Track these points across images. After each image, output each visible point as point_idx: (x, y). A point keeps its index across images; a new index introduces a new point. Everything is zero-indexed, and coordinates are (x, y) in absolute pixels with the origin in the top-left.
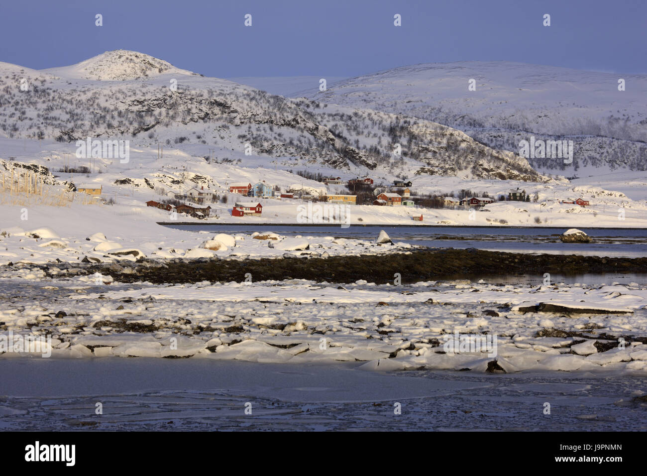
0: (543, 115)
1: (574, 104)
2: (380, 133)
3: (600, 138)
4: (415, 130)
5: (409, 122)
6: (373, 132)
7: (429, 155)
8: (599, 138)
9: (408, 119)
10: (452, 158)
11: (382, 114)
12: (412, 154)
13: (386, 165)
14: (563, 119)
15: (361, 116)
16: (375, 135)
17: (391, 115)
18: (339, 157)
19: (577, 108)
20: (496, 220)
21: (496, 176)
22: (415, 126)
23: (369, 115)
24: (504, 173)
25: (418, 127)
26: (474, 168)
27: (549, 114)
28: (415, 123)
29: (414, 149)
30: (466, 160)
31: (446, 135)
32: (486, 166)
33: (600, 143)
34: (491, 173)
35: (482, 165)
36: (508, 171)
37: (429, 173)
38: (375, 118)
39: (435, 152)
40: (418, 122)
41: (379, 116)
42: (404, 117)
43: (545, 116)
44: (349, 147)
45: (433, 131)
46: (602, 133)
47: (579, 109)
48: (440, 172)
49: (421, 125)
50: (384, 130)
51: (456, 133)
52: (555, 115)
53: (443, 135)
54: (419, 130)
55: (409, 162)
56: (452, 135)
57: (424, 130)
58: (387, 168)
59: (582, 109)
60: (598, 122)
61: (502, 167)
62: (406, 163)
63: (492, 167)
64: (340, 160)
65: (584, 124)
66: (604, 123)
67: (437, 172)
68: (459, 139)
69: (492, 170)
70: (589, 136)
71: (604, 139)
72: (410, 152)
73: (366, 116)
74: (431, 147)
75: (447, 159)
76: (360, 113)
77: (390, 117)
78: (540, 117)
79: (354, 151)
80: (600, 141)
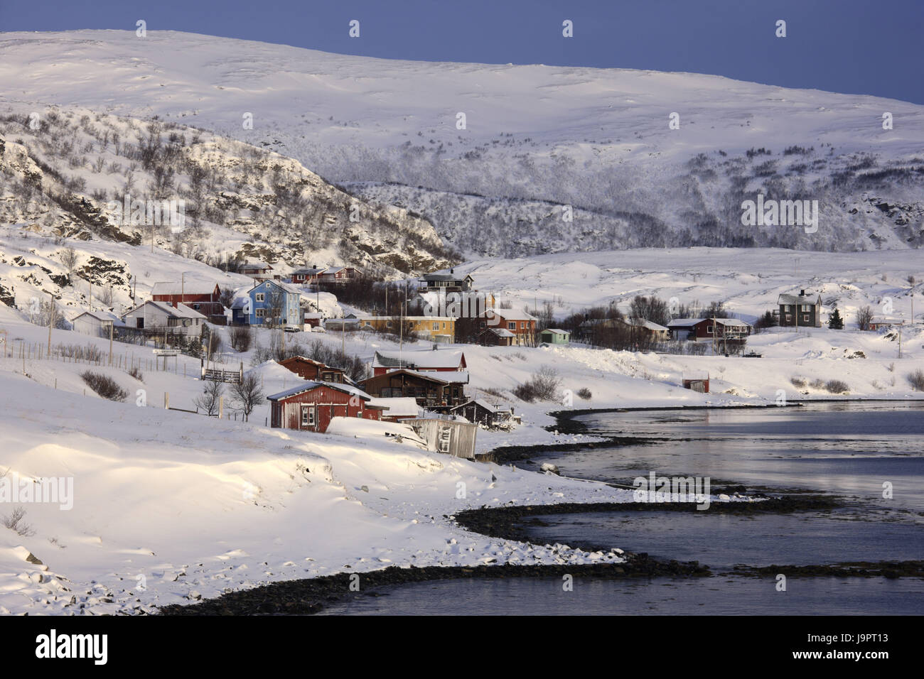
0: (270, 140)
1: (331, 119)
2: (126, 163)
3: (396, 187)
4: (198, 156)
5: (182, 137)
6: (109, 163)
7: (245, 215)
8: (392, 188)
9: (178, 132)
10: (294, 222)
11: (113, 119)
12: (208, 212)
13: (162, 239)
14: (313, 149)
15: (67, 123)
16: (114, 169)
17: (136, 122)
18: (67, 219)
19: (335, 128)
20: (816, 384)
21: (388, 264)
22: (197, 148)
23: (84, 120)
24: (406, 257)
25: (205, 150)
26: (343, 244)
27: (283, 139)
28: (196, 141)
29: (211, 201)
30: (325, 227)
31: (265, 168)
32: (366, 240)
33: (396, 198)
34: (377, 256)
35: (355, 238)
36: (410, 251)
37: (262, 257)
38: (99, 127)
39: (255, 209)
40: (201, 137)
41: (106, 124)
42: (168, 127)
43: (277, 142)
44: (74, 194)
45: (237, 159)
46: (394, 178)
47: (343, 128)
48: (287, 255)
49: (208, 145)
50: (129, 156)
51: (287, 164)
52: (295, 140)
53: (262, 170)
54: (206, 157)
55: (213, 232)
56: (277, 168)
57: (217, 157)
58: (166, 246)
59: (349, 128)
60: (382, 155)
61: (400, 244)
62: (207, 233)
63: (379, 243)
64: (72, 225)
65: (355, 159)
66: (394, 157)
67: (279, 255)
68: (297, 178)
69: (379, 250)
70: (373, 183)
71: (403, 189)
72: (203, 208)
73: (78, 124)
74: (242, 196)
75: (284, 224)
76: (63, 117)
77: (131, 126)
78: (266, 144)
79: (87, 205)
80: (396, 194)
